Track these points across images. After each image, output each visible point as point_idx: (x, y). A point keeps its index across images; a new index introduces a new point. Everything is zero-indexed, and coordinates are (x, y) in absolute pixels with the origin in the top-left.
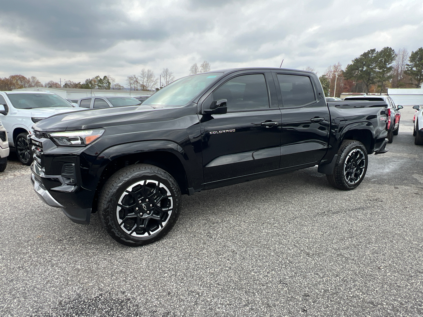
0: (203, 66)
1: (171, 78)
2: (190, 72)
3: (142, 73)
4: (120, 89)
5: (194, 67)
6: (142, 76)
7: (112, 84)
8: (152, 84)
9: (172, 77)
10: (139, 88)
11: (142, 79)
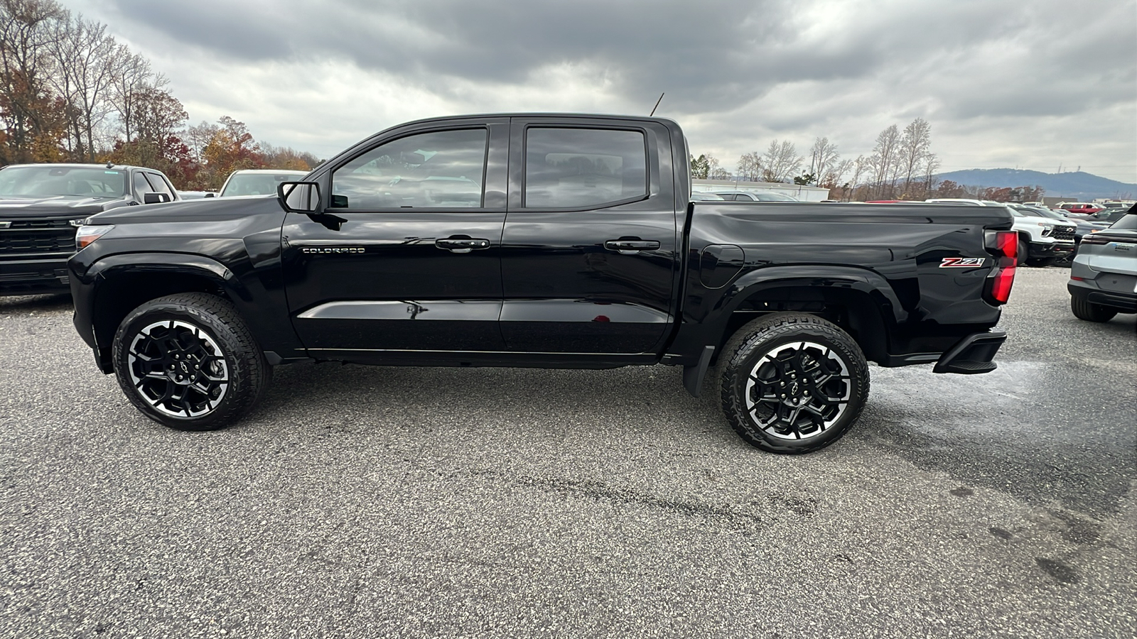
0: (910, 130)
1: (830, 157)
2: (878, 143)
3: (770, 148)
4: (724, 178)
5: (889, 132)
6: (770, 154)
7: (711, 169)
8: (788, 168)
9: (834, 155)
10: (761, 176)
11: (770, 160)
